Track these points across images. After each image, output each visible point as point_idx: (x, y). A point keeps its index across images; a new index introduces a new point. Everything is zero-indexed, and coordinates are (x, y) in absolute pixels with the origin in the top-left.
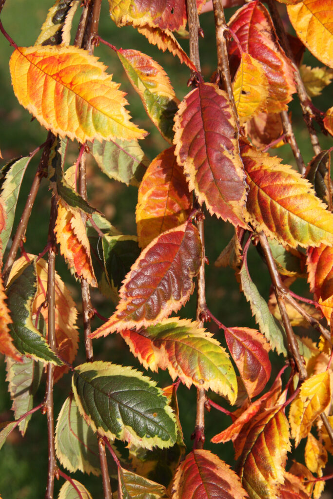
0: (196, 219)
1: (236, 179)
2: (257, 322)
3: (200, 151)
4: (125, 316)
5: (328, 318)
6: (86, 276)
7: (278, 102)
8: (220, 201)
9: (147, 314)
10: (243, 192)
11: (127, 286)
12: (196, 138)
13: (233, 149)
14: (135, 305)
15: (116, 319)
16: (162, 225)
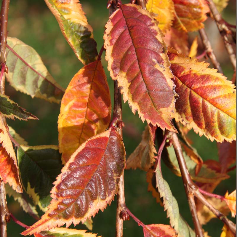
0: (116, 126)
1: (167, 89)
2: (168, 216)
3: (133, 66)
4: (56, 215)
5: (233, 210)
6: (11, 183)
7: (194, 22)
8: (151, 109)
9: (75, 212)
10: (172, 100)
11: (58, 187)
12: (126, 54)
13: (163, 63)
14: (65, 204)
15: (47, 218)
16: (81, 133)
